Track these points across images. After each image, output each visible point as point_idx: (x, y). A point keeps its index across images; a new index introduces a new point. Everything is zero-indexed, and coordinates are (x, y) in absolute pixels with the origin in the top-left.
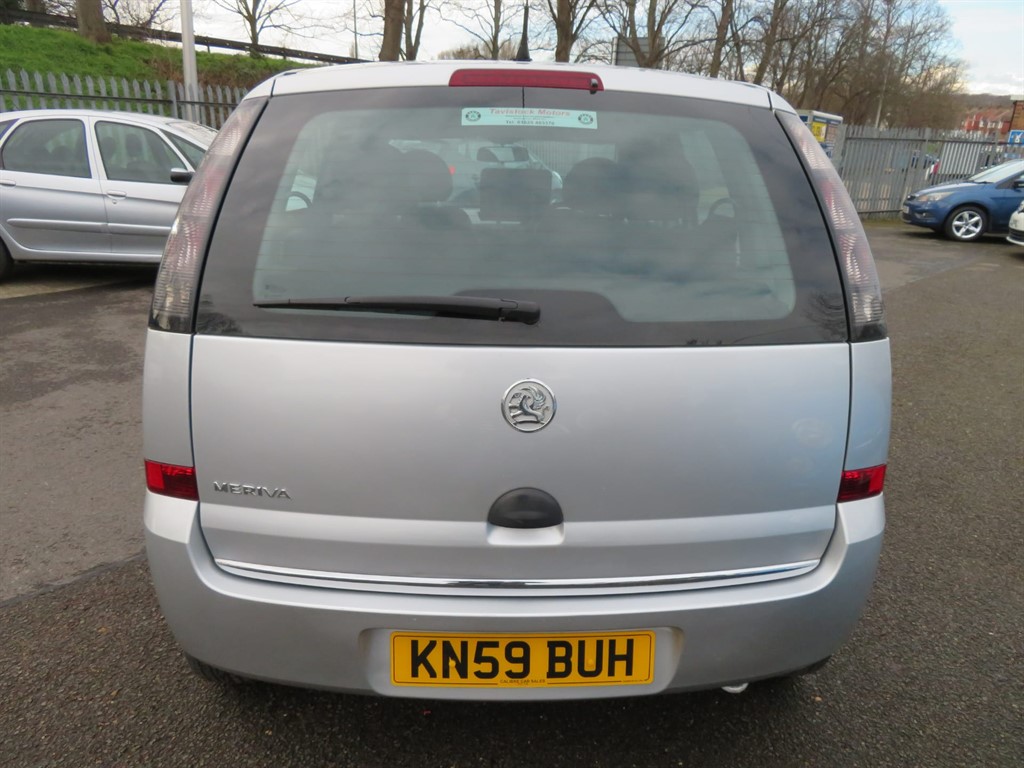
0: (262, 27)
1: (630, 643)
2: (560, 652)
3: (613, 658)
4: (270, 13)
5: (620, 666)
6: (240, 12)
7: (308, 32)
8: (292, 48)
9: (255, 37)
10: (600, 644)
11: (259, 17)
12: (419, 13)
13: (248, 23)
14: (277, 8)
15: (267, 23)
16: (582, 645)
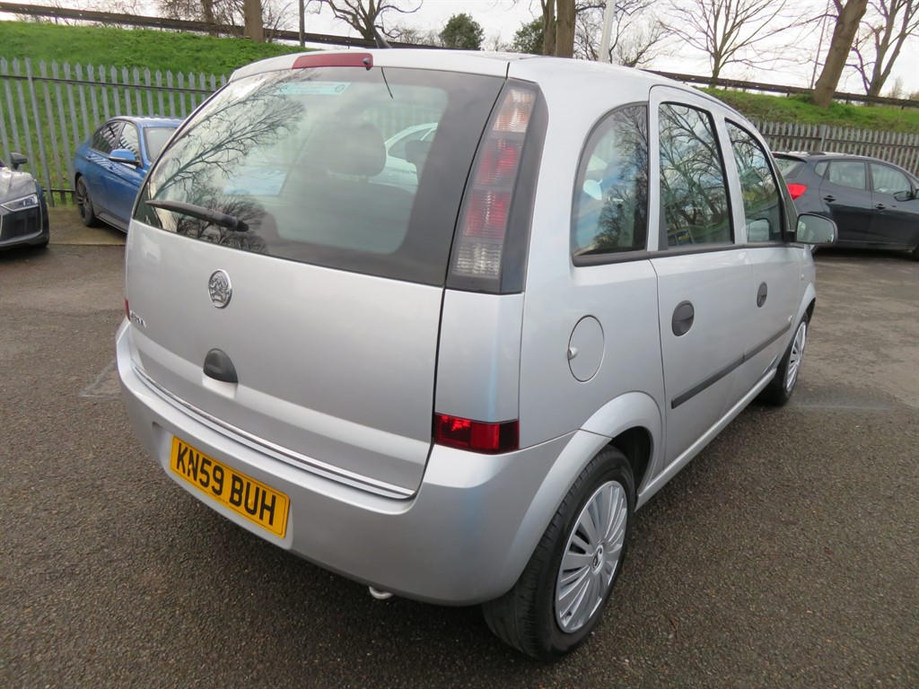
0: (724, 63)
1: (274, 498)
2: (238, 486)
3: (264, 506)
4: (734, 50)
5: (267, 514)
6: (708, 50)
7: (767, 65)
8: (752, 81)
9: (716, 71)
10: (258, 490)
11: (725, 53)
12: (897, 41)
13: (713, 60)
14: (742, 45)
15: (730, 58)
16: (248, 485)
